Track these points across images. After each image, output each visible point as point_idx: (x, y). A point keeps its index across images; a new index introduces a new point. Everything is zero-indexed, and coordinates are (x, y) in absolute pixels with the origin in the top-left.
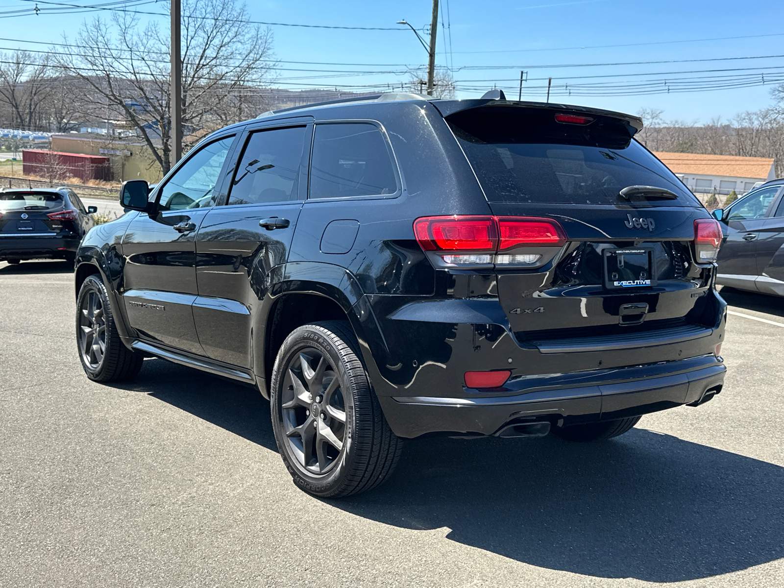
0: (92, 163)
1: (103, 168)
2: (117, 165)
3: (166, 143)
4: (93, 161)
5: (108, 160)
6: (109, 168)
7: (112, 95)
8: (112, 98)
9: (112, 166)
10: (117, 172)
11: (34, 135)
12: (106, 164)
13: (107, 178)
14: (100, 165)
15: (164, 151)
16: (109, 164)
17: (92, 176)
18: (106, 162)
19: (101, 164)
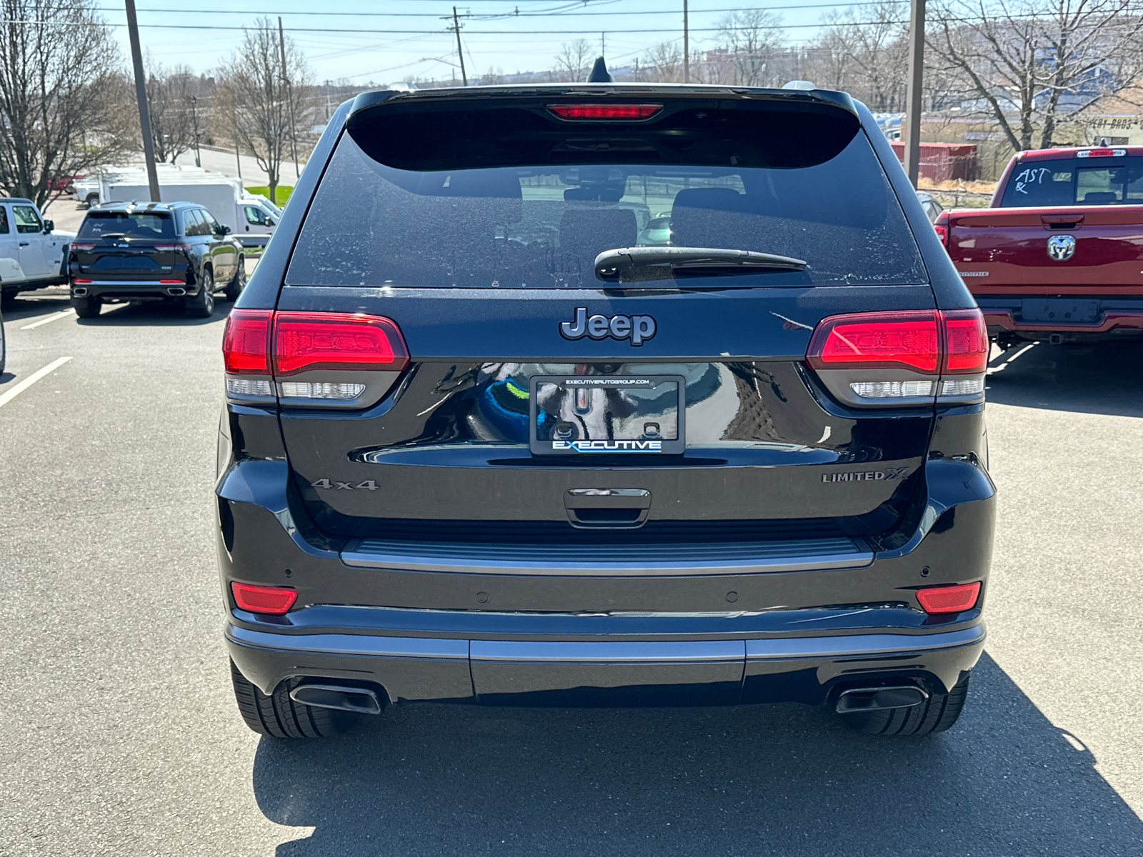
0: (950, 155)
1: (966, 162)
2: (988, 156)
3: (1026, 119)
4: (951, 152)
5: (975, 148)
6: (975, 161)
7: (950, 54)
8: (951, 57)
9: (981, 157)
10: (987, 166)
11: (893, 118)
12: (971, 155)
13: (971, 176)
14: (963, 158)
15: (1024, 131)
16: (976, 154)
17: (949, 174)
18: (971, 152)
19: (963, 155)
